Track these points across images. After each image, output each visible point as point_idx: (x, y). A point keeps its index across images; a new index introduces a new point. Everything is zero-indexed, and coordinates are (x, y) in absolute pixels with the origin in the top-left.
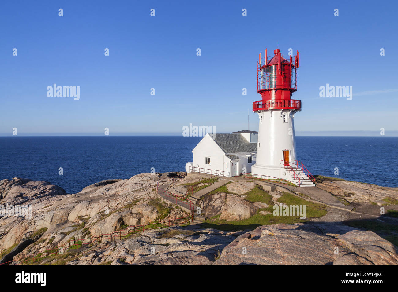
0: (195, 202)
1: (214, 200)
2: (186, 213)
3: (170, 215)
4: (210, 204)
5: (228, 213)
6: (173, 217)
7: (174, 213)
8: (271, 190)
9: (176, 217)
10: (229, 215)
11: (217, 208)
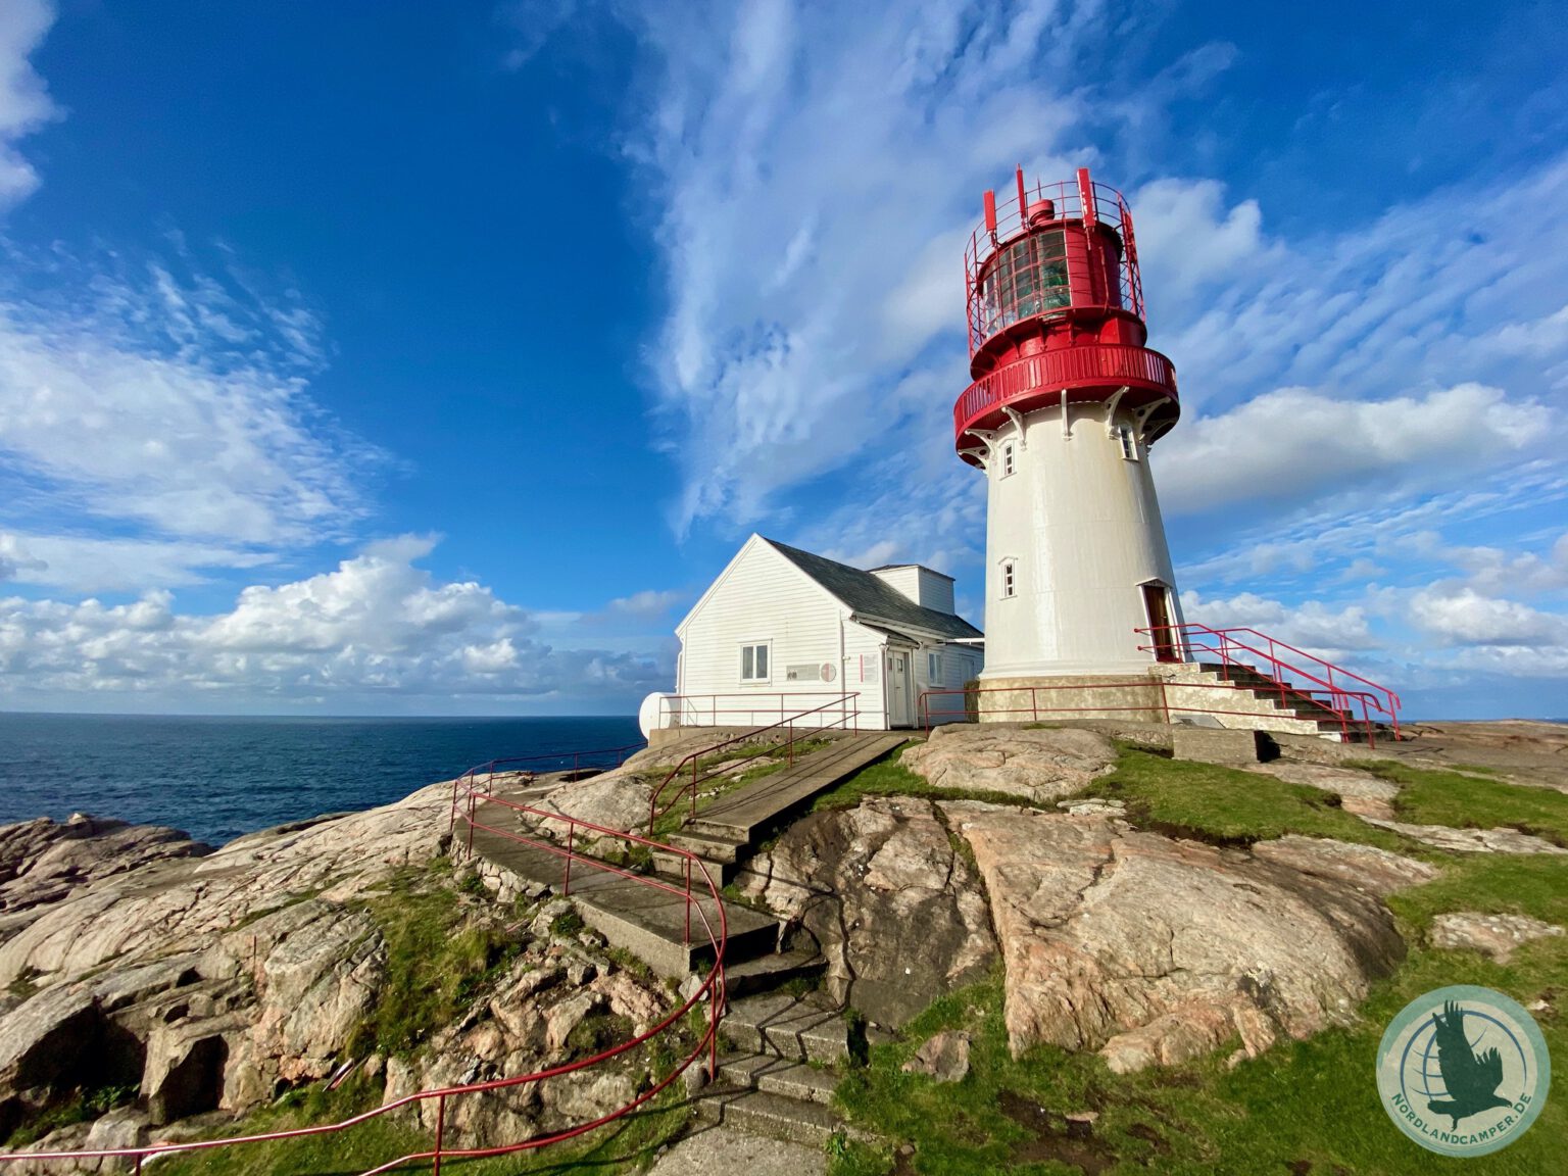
0: (716, 871)
1: (859, 847)
2: (645, 979)
3: (495, 1004)
4: (841, 883)
5: (1090, 966)
6: (514, 1022)
7: (535, 977)
8: (1254, 755)
9: (542, 1023)
10: (1113, 989)
11: (922, 916)
